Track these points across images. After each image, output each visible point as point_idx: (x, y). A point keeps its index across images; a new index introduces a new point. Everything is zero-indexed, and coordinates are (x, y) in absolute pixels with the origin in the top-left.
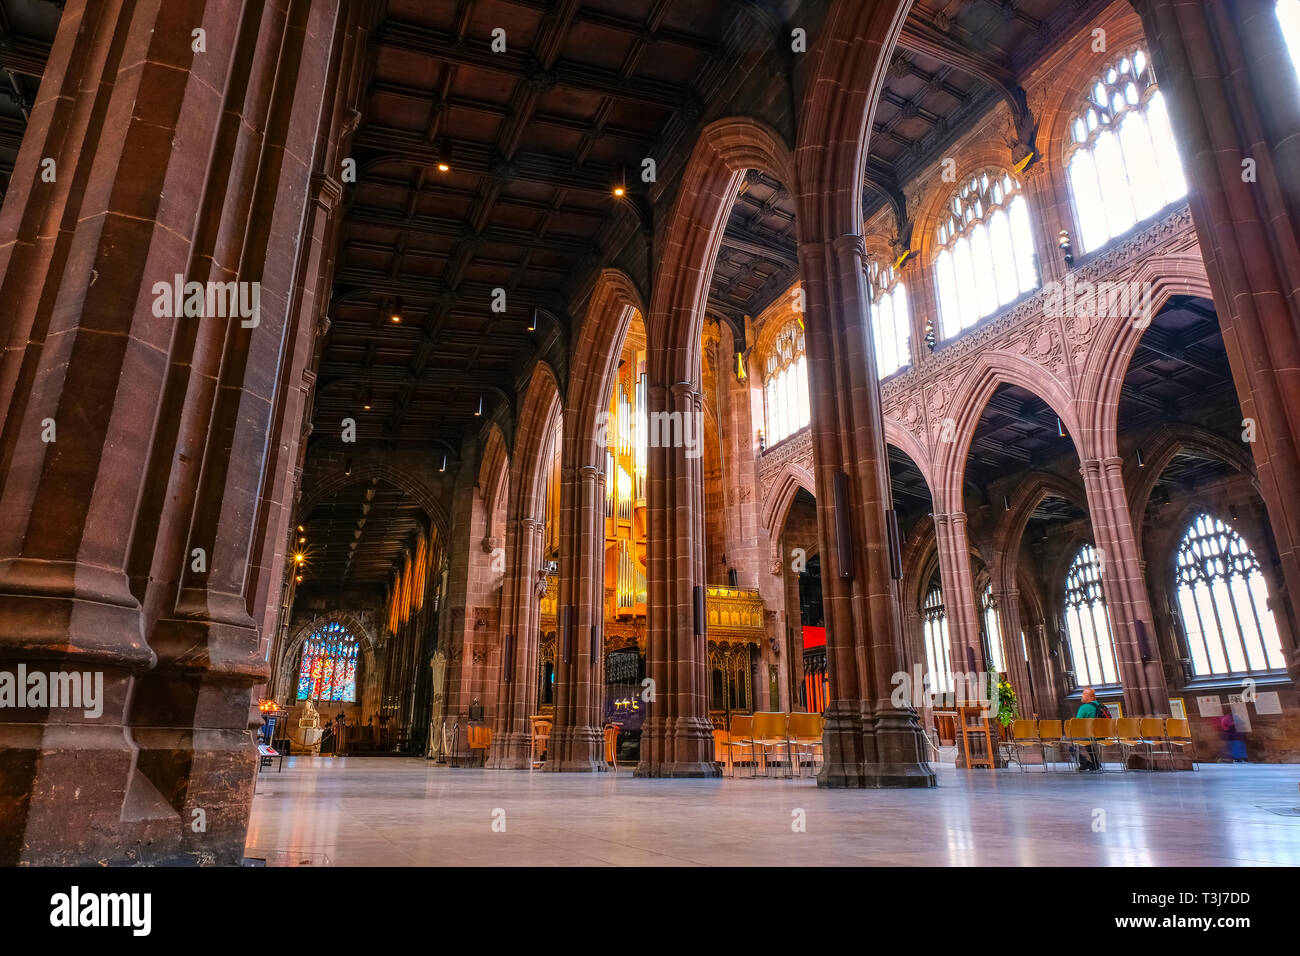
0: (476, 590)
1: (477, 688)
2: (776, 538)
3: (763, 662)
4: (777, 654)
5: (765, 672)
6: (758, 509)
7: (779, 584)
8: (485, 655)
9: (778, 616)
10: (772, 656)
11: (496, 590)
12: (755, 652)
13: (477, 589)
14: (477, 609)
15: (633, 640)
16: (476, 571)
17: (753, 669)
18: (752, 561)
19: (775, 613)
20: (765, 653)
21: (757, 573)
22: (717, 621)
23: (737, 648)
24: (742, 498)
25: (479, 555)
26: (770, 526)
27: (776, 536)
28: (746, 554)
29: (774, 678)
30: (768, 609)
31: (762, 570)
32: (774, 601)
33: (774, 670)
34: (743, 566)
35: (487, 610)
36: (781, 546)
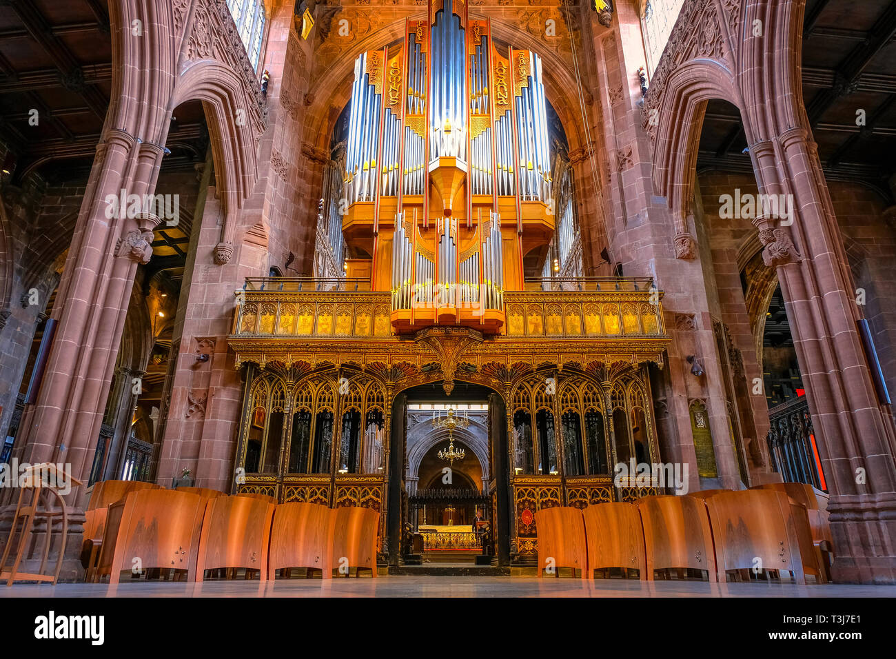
0: (198, 314)
1: (190, 453)
2: (680, 203)
3: (676, 395)
4: (703, 380)
5: (680, 411)
6: (645, 171)
7: (695, 274)
8: (205, 402)
9: (698, 321)
10: (694, 386)
11: (227, 313)
12: (657, 377)
13: (201, 313)
14: (199, 340)
15: (434, 368)
16: (201, 289)
17: (660, 410)
18: (644, 244)
19: (692, 317)
20: (678, 381)
21: (653, 259)
22: (579, 330)
23: (624, 373)
24: (621, 163)
25: (207, 270)
26: (668, 190)
27: (678, 202)
28: (632, 236)
29: (701, 424)
30: (679, 310)
31: (660, 253)
32: (687, 299)
33: (699, 407)
34: (630, 254)
35: (214, 340)
36: (692, 219)
